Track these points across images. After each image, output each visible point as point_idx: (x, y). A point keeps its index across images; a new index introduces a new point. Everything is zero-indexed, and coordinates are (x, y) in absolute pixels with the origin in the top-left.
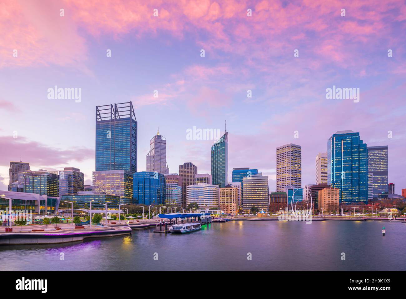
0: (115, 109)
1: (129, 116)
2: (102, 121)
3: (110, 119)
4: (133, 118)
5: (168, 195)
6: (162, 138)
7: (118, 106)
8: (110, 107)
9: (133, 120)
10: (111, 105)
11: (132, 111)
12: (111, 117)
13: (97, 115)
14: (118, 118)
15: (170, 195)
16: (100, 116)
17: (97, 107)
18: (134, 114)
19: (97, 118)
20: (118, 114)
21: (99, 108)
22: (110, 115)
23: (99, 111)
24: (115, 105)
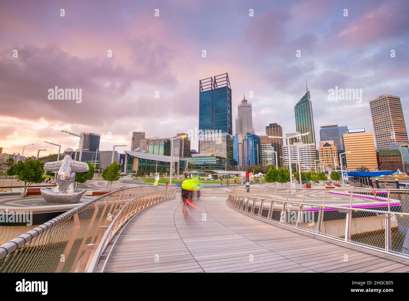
0: (214, 81)
1: (226, 85)
2: (203, 92)
3: (210, 89)
4: (229, 86)
5: (263, 156)
6: (248, 102)
7: (216, 78)
8: (210, 80)
9: (229, 88)
10: (211, 78)
11: (228, 80)
12: (212, 87)
13: (200, 87)
14: (216, 88)
15: (265, 156)
16: (202, 88)
17: (200, 81)
18: (229, 83)
19: (200, 90)
20: (216, 85)
21: (202, 82)
22: (210, 86)
23: (201, 84)
24: (215, 77)
